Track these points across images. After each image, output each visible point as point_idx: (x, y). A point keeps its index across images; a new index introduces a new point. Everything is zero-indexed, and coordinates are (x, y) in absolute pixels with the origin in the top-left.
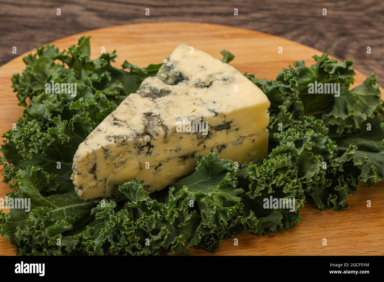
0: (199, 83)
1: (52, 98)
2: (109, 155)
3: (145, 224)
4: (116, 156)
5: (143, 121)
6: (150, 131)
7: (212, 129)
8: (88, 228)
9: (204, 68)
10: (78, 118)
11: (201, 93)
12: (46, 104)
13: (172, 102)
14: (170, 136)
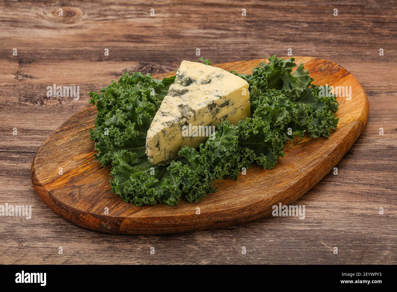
0: (203, 81)
2: (166, 134)
4: (169, 134)
5: (179, 110)
7: (219, 107)
9: (203, 72)
11: (207, 87)
13: (192, 96)
14: (198, 115)
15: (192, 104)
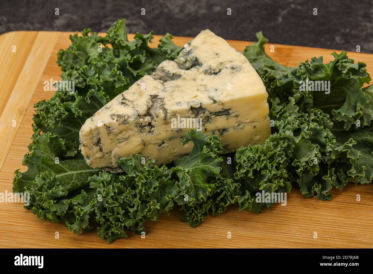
0: (209, 70)
1: (75, 74)
2: (111, 131)
5: (148, 102)
6: (152, 112)
7: (212, 115)
9: (218, 55)
14: (170, 118)
15: (170, 98)
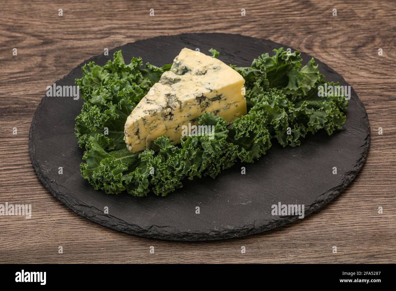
0: (199, 72)
1: (105, 91)
2: (146, 122)
3: (172, 162)
4: (151, 123)
5: (165, 99)
6: (170, 105)
7: (210, 101)
8: (137, 169)
9: (201, 62)
10: (123, 101)
11: (200, 78)
12: (102, 95)
13: (183, 86)
14: (184, 107)
15: (179, 94)
